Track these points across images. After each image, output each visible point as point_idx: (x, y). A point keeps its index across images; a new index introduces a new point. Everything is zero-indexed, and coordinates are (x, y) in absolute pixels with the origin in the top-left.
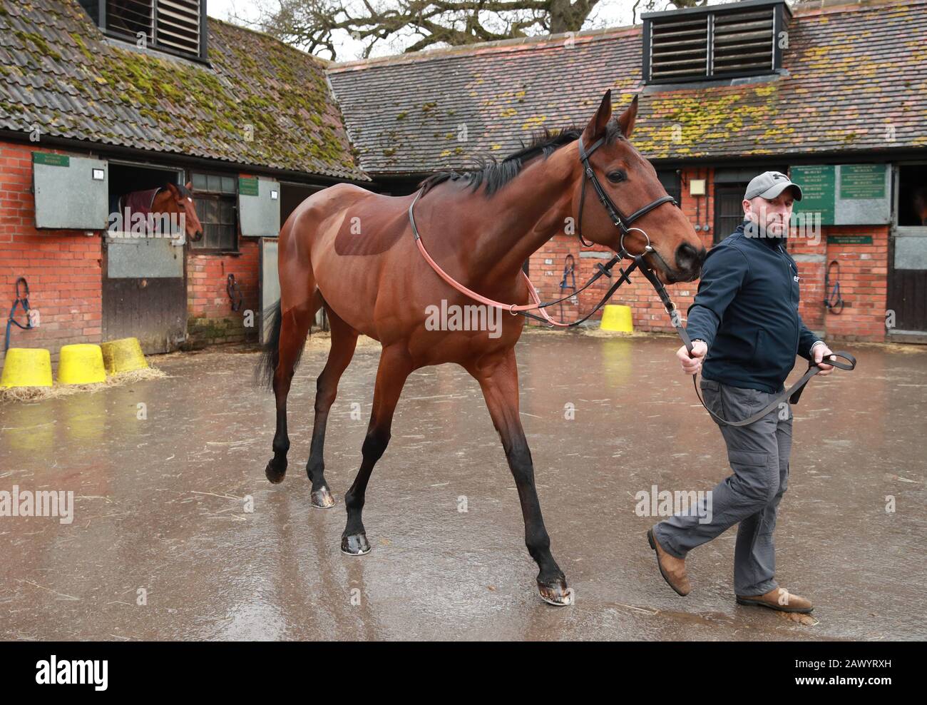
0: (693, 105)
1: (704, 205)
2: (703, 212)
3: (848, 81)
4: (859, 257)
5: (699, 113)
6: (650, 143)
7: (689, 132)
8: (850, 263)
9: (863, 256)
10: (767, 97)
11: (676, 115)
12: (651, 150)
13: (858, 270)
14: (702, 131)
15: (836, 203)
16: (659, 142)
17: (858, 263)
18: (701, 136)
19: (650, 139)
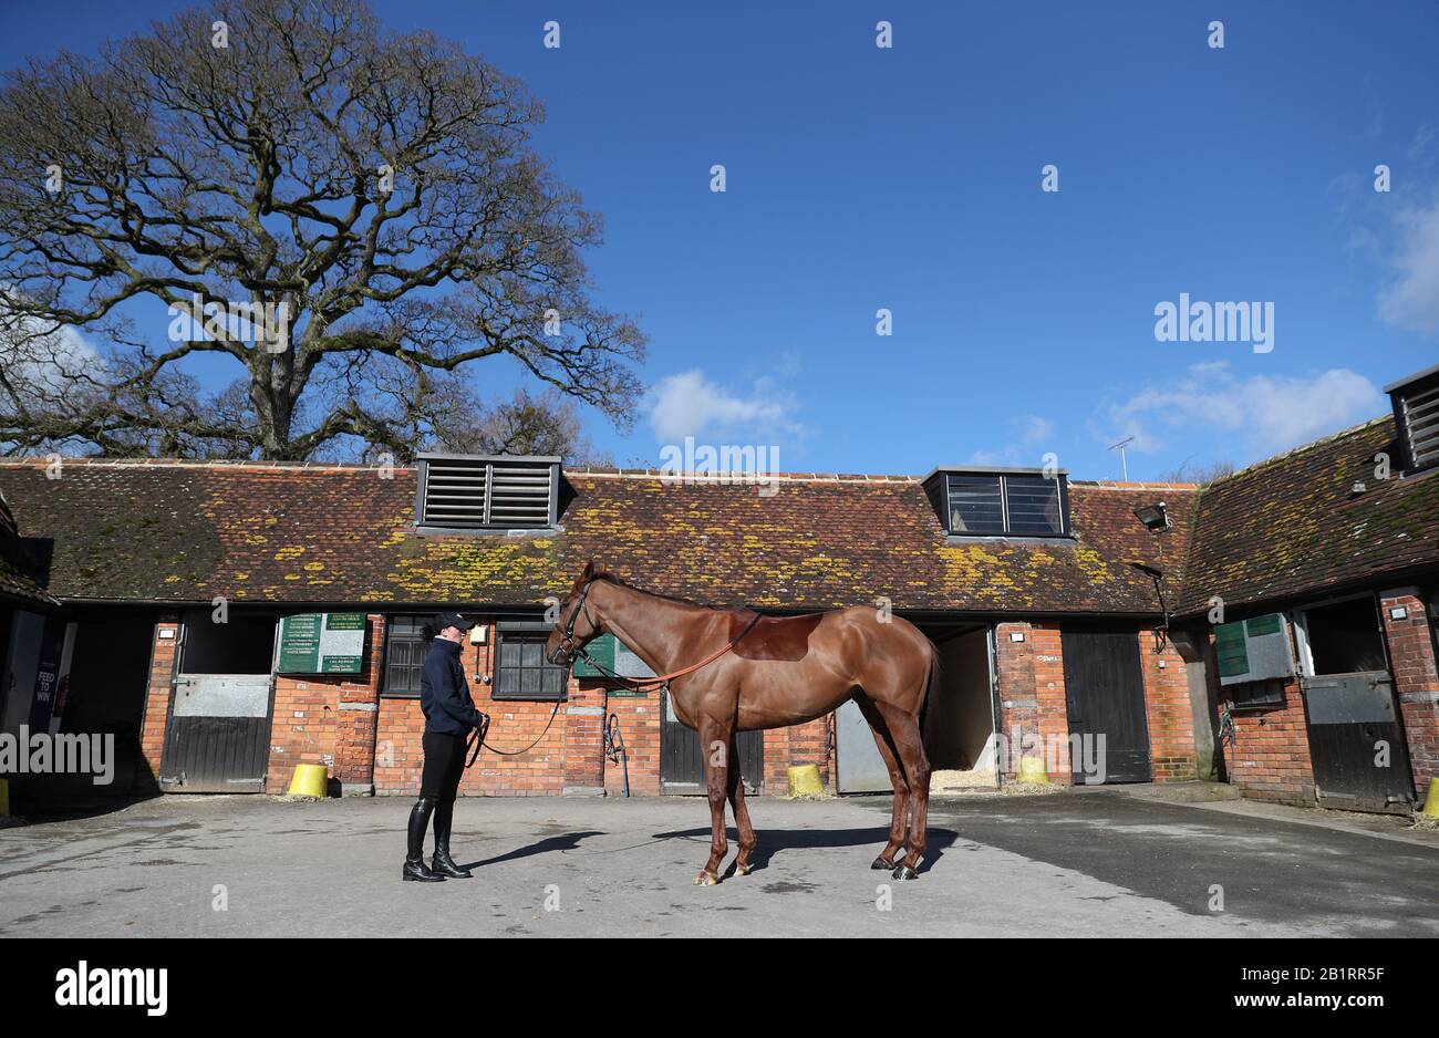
0: (471, 551)
1: (485, 653)
2: (483, 661)
3: (617, 542)
4: (635, 710)
5: (478, 559)
6: (428, 585)
7: (469, 577)
8: (627, 716)
9: (639, 710)
10: (545, 550)
11: (453, 559)
12: (429, 592)
13: (634, 723)
14: (482, 577)
15: (616, 655)
16: (437, 585)
17: (634, 715)
18: (482, 581)
19: (428, 581)
